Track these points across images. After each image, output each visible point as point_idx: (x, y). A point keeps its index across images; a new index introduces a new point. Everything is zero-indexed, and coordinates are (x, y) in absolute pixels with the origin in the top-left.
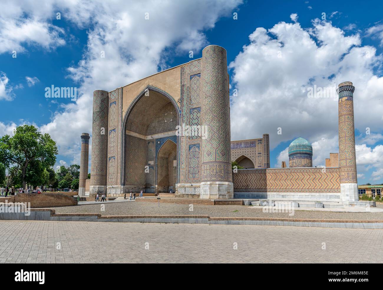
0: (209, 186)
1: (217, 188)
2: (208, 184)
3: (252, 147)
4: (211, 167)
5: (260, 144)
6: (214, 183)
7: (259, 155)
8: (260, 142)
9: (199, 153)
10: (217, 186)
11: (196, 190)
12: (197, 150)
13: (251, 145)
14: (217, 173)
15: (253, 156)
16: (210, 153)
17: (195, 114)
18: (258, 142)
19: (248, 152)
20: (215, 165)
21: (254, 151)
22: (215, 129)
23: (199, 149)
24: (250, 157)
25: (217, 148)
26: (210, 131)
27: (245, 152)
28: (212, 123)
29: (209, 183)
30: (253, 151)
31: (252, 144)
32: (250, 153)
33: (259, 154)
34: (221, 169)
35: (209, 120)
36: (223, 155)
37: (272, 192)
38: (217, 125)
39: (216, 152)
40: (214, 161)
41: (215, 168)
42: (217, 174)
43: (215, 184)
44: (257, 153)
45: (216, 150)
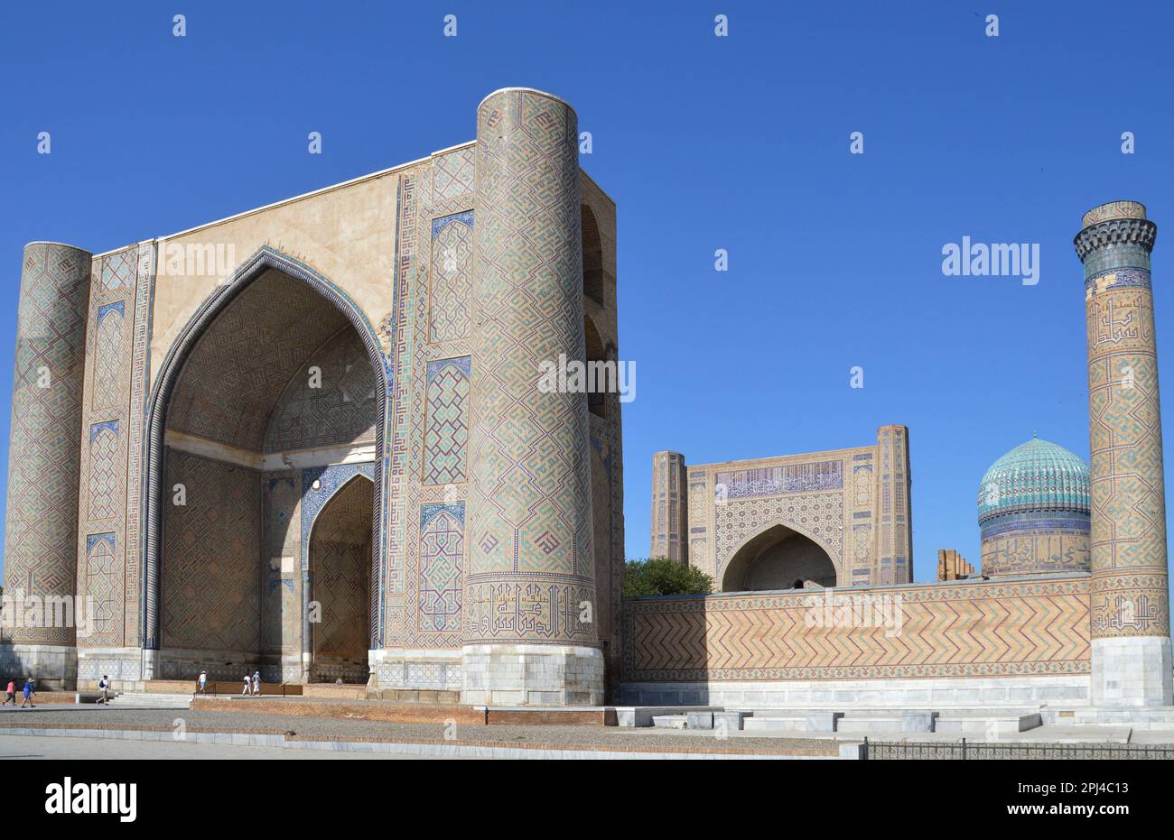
0: (488, 659)
1: (521, 668)
2: (486, 655)
3: (826, 486)
4: (496, 592)
5: (863, 472)
6: (508, 648)
7: (861, 521)
8: (863, 463)
9: (462, 537)
10: (522, 659)
11: (450, 674)
12: (454, 525)
13: (821, 476)
14: (519, 612)
15: (829, 529)
16: (494, 542)
17: (449, 383)
18: (855, 464)
19: (804, 508)
20: (513, 585)
21: (836, 503)
22: (514, 450)
23: (463, 522)
24: (816, 530)
25: (521, 524)
26: (494, 458)
27: (791, 509)
28: (502, 426)
29: (487, 649)
30: (829, 506)
31: (825, 472)
32: (815, 513)
33: (857, 515)
34: (537, 599)
35: (492, 417)
36: (548, 550)
37: (794, 679)
38: (522, 435)
39: (516, 538)
40: (506, 569)
41: (512, 595)
42: (521, 619)
43: (510, 654)
44: (848, 514)
45: (517, 532)
